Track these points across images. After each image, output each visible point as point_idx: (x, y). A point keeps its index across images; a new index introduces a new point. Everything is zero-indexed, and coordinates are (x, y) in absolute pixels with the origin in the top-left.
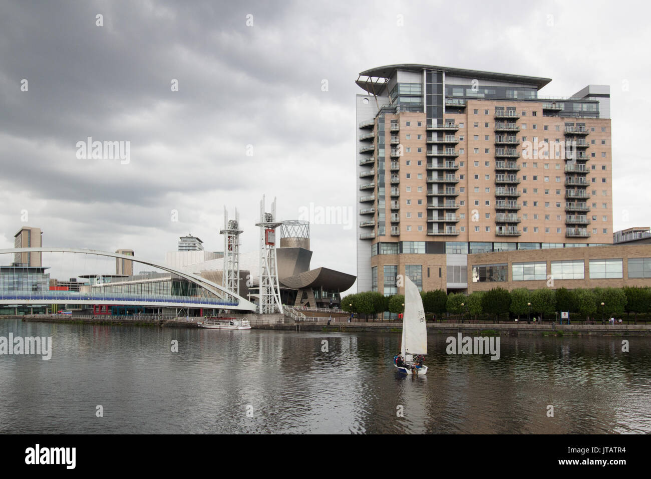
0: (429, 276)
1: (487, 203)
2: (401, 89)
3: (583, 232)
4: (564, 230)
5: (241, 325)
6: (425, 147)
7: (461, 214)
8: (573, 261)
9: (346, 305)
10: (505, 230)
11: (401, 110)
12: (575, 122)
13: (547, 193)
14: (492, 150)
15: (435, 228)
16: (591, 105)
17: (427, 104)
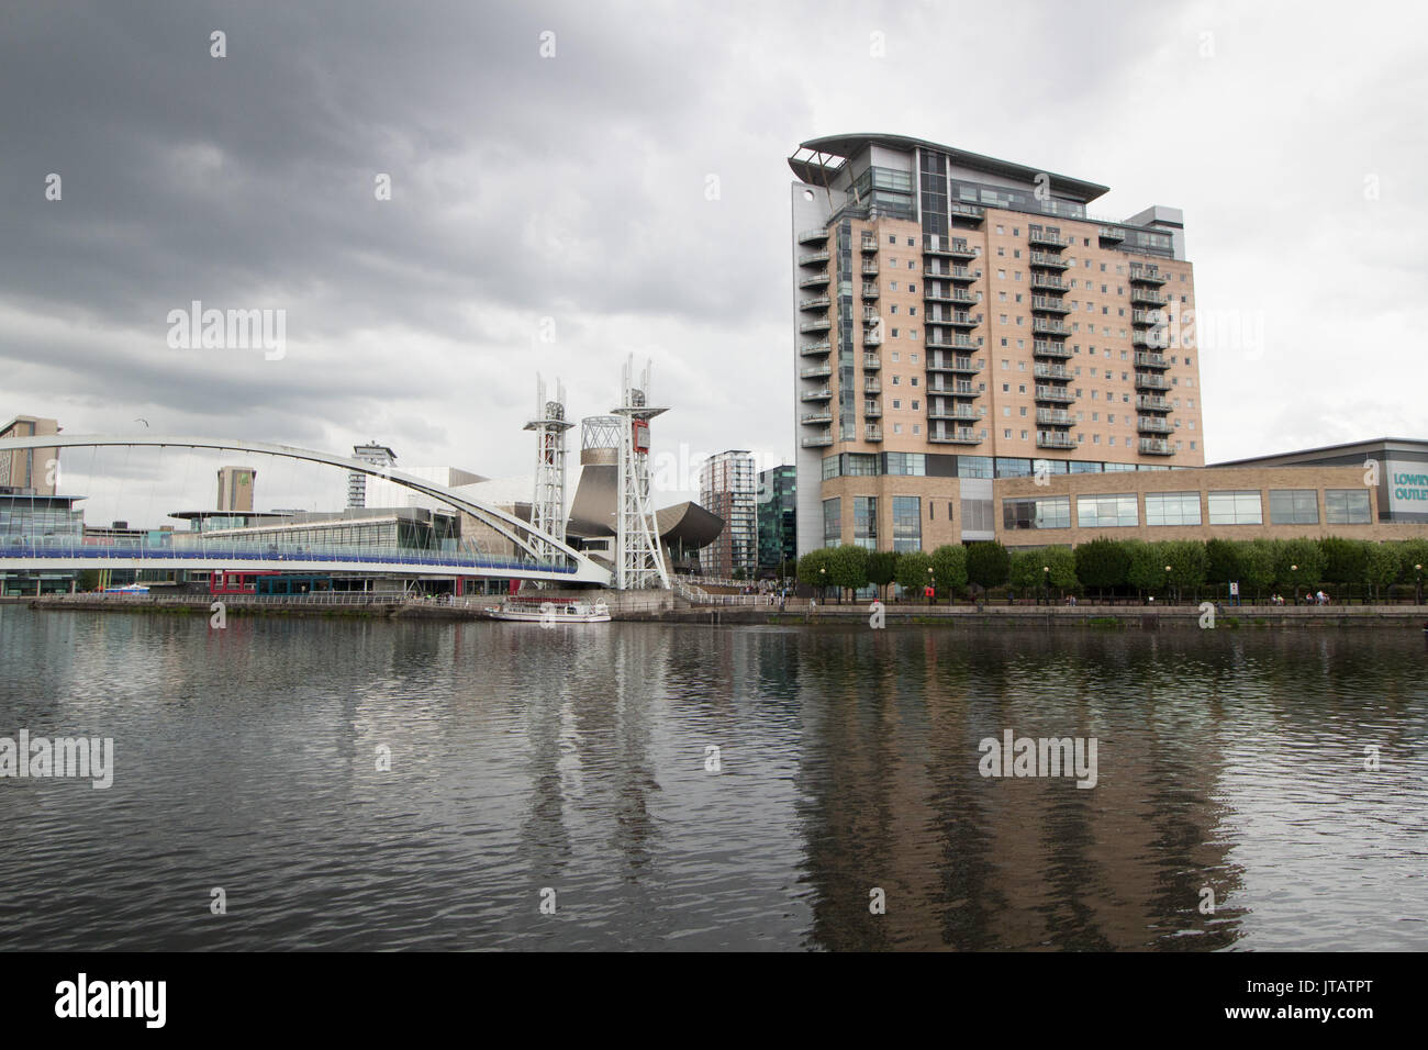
0: (932, 517)
1: (1022, 389)
2: (878, 178)
3: (1164, 446)
4: (1136, 442)
5: (592, 614)
6: (921, 282)
7: (982, 406)
8: (1181, 493)
9: (811, 571)
10: (1052, 438)
11: (878, 215)
12: (1144, 262)
13: (1108, 377)
14: (1027, 298)
15: (941, 428)
16: (1161, 237)
17: (923, 207)
